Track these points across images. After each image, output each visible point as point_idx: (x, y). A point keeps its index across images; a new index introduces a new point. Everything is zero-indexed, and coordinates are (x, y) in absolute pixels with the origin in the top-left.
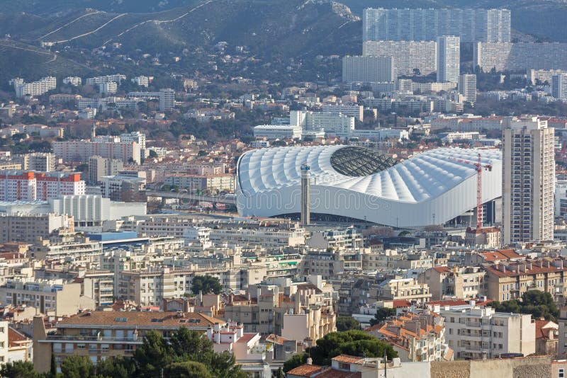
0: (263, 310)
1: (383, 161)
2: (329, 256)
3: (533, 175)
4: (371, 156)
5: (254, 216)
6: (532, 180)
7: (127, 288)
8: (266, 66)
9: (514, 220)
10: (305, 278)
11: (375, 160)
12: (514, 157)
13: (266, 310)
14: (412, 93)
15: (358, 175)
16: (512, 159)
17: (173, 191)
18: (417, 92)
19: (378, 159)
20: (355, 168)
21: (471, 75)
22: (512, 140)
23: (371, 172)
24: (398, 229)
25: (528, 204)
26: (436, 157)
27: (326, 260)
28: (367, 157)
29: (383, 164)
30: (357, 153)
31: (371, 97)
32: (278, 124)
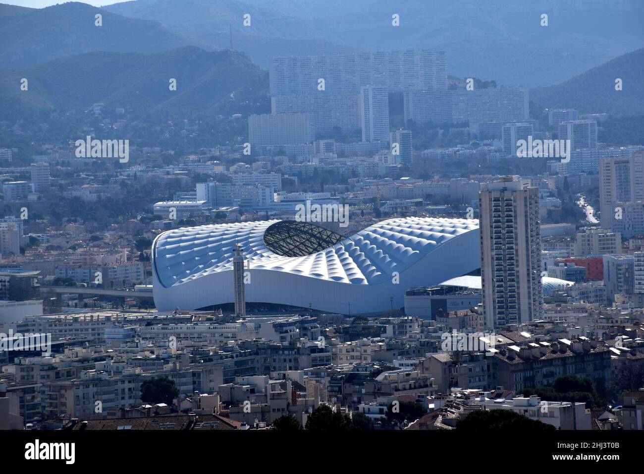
0: (274, 410)
1: (325, 237)
2: (292, 349)
3: (517, 244)
4: (310, 231)
5: (177, 309)
6: (517, 251)
7: (57, 401)
8: (156, 131)
9: (497, 300)
10: (284, 375)
11: (315, 236)
12: (494, 225)
13: (278, 410)
14: (336, 156)
15: (295, 255)
16: (491, 226)
17: (67, 285)
18: (341, 154)
19: (318, 235)
20: (292, 247)
21: (406, 131)
22: (490, 204)
23: (311, 250)
24: (349, 317)
25: (513, 280)
26: (391, 230)
27: (289, 355)
28: (305, 233)
29: (324, 241)
30: (293, 228)
31: (286, 163)
32: (183, 199)
